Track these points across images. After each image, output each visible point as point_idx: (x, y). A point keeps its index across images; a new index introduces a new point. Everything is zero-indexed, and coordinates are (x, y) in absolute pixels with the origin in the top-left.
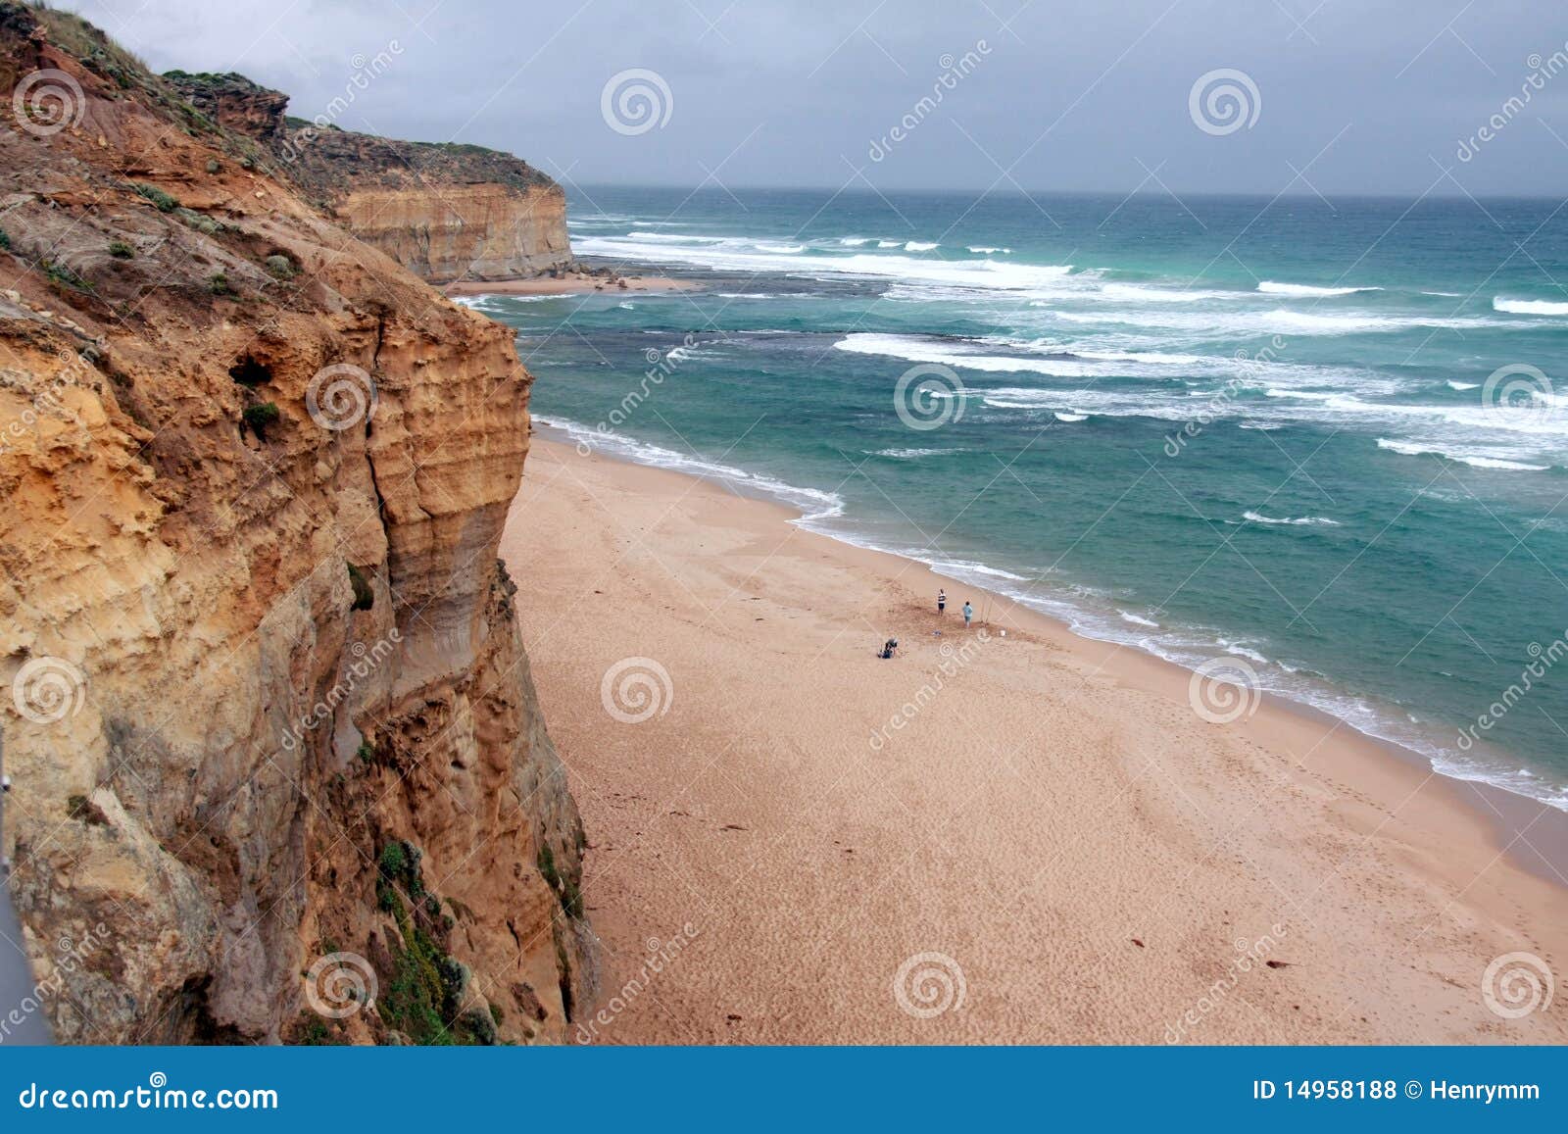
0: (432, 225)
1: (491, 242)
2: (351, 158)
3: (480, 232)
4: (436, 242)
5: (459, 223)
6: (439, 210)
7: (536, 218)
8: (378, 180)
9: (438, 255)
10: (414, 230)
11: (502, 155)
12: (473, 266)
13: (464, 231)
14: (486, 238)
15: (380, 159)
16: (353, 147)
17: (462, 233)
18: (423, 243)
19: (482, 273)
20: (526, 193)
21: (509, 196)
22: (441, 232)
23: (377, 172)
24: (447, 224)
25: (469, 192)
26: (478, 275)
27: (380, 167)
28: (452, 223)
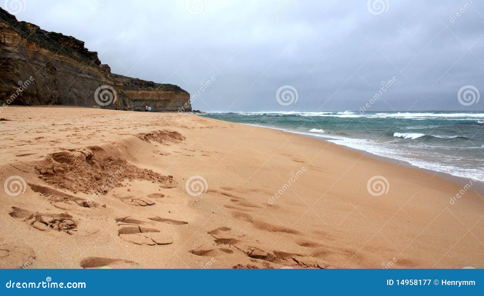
0: (157, 99)
1: (171, 103)
2: (140, 84)
3: (169, 101)
4: (158, 102)
5: (164, 99)
6: (159, 96)
7: (182, 99)
8: (146, 89)
9: (159, 105)
10: (153, 100)
11: (175, 85)
12: (167, 108)
13: (165, 100)
14: (170, 102)
15: (147, 85)
16: (141, 82)
17: (164, 101)
18: (156, 103)
19: (169, 110)
20: (179, 93)
21: (175, 94)
22: (159, 100)
23: (146, 87)
24: (161, 99)
25: (166, 92)
26: (168, 110)
27: (146, 86)
28: (162, 99)
